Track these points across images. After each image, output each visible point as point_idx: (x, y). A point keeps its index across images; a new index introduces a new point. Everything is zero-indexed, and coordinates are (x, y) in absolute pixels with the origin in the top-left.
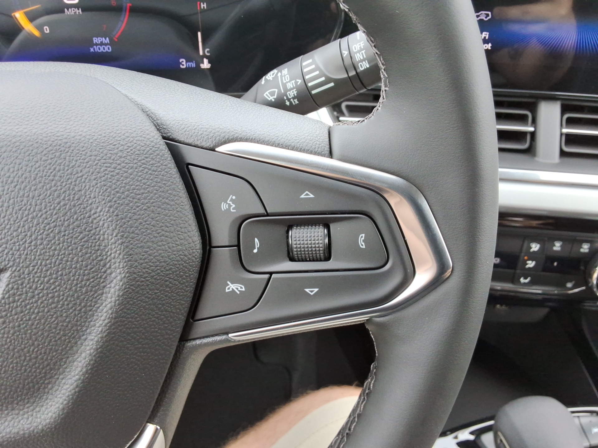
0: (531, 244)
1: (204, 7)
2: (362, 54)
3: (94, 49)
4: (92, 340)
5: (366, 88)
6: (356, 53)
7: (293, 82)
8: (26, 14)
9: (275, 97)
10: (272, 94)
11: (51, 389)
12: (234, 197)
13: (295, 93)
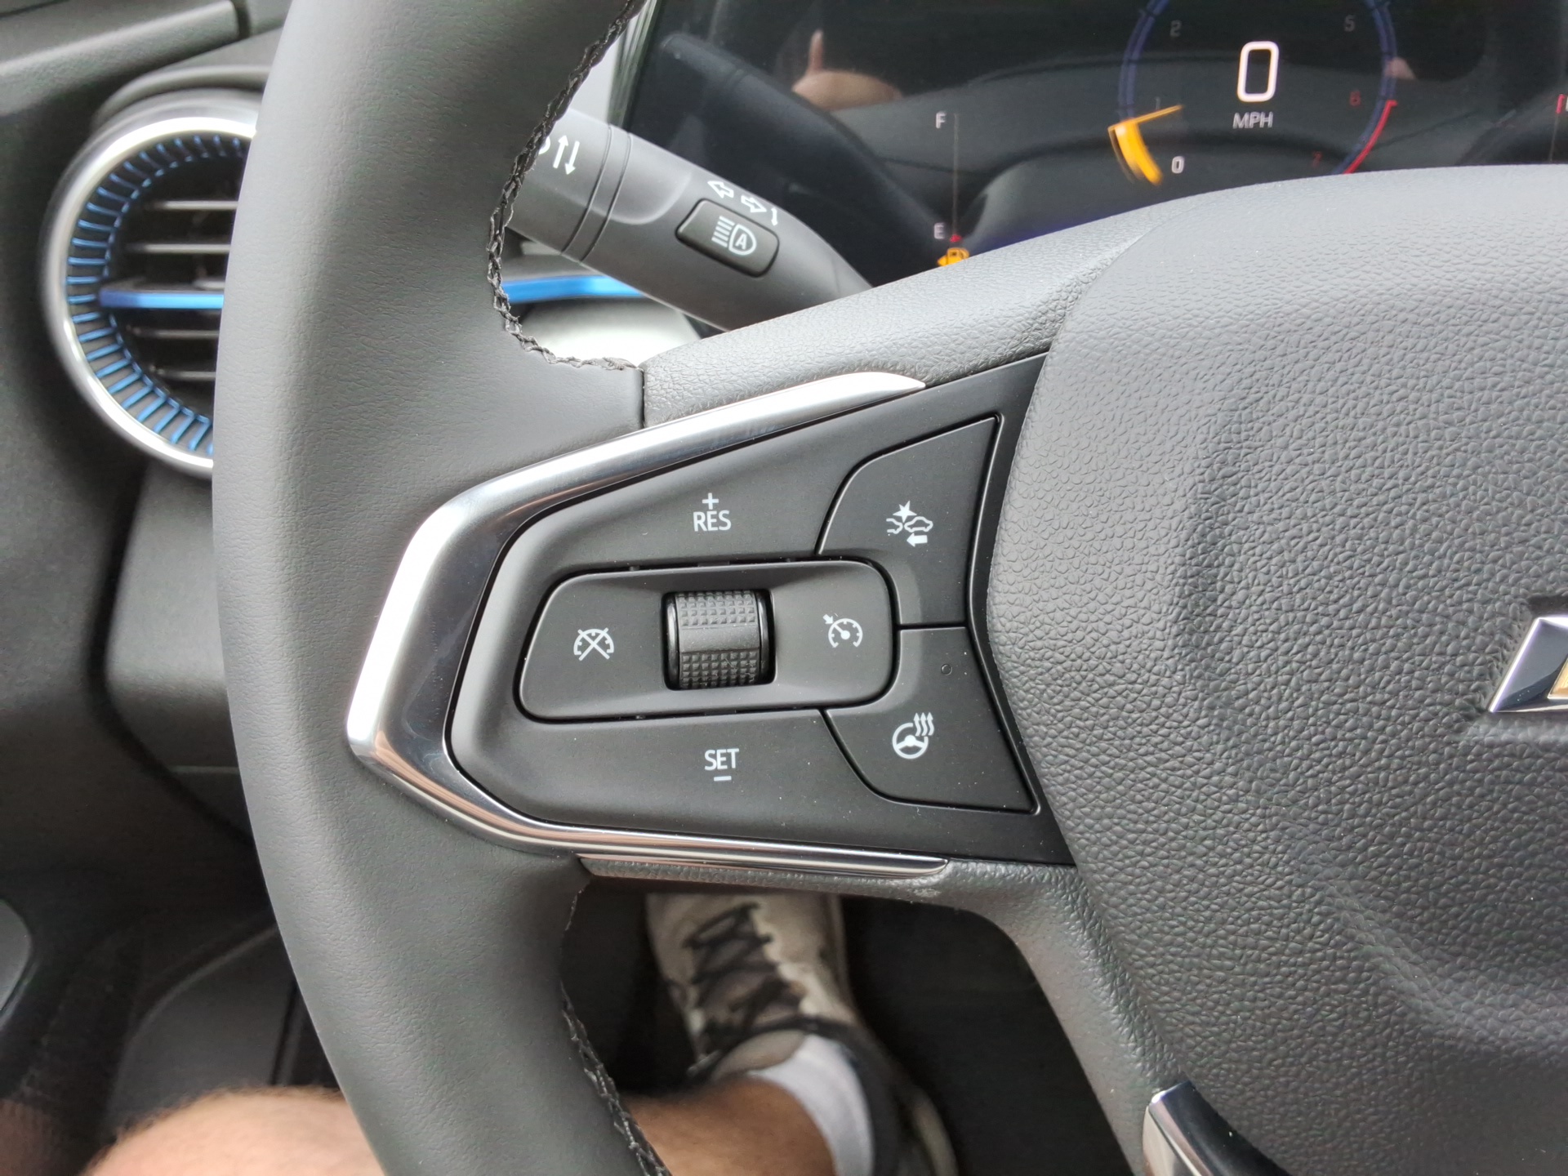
8: (1144, 130)
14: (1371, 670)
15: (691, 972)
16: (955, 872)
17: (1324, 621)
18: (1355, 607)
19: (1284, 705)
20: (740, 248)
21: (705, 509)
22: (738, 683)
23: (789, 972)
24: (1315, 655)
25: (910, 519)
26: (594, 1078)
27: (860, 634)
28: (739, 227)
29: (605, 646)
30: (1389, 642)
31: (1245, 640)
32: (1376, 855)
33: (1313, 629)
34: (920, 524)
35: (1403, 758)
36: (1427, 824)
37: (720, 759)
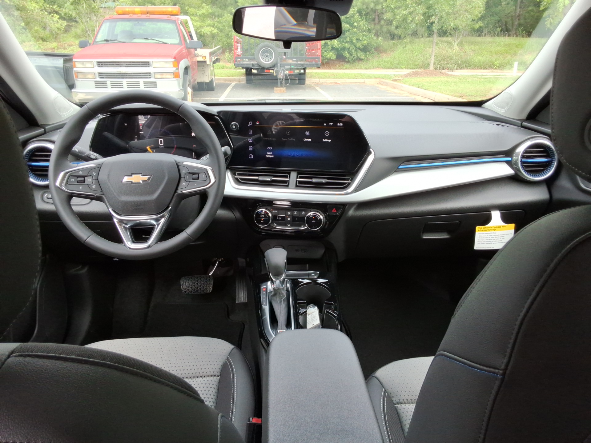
11: (155, 193)
12: (185, 170)
16: (97, 195)
19: (113, 182)
20: (93, 158)
21: (80, 172)
22: (82, 183)
24: (114, 179)
27: (91, 180)
29: (73, 180)
30: (117, 179)
31: (111, 178)
32: (118, 190)
34: (95, 174)
35: (118, 185)
36: (120, 188)
37: (80, 187)
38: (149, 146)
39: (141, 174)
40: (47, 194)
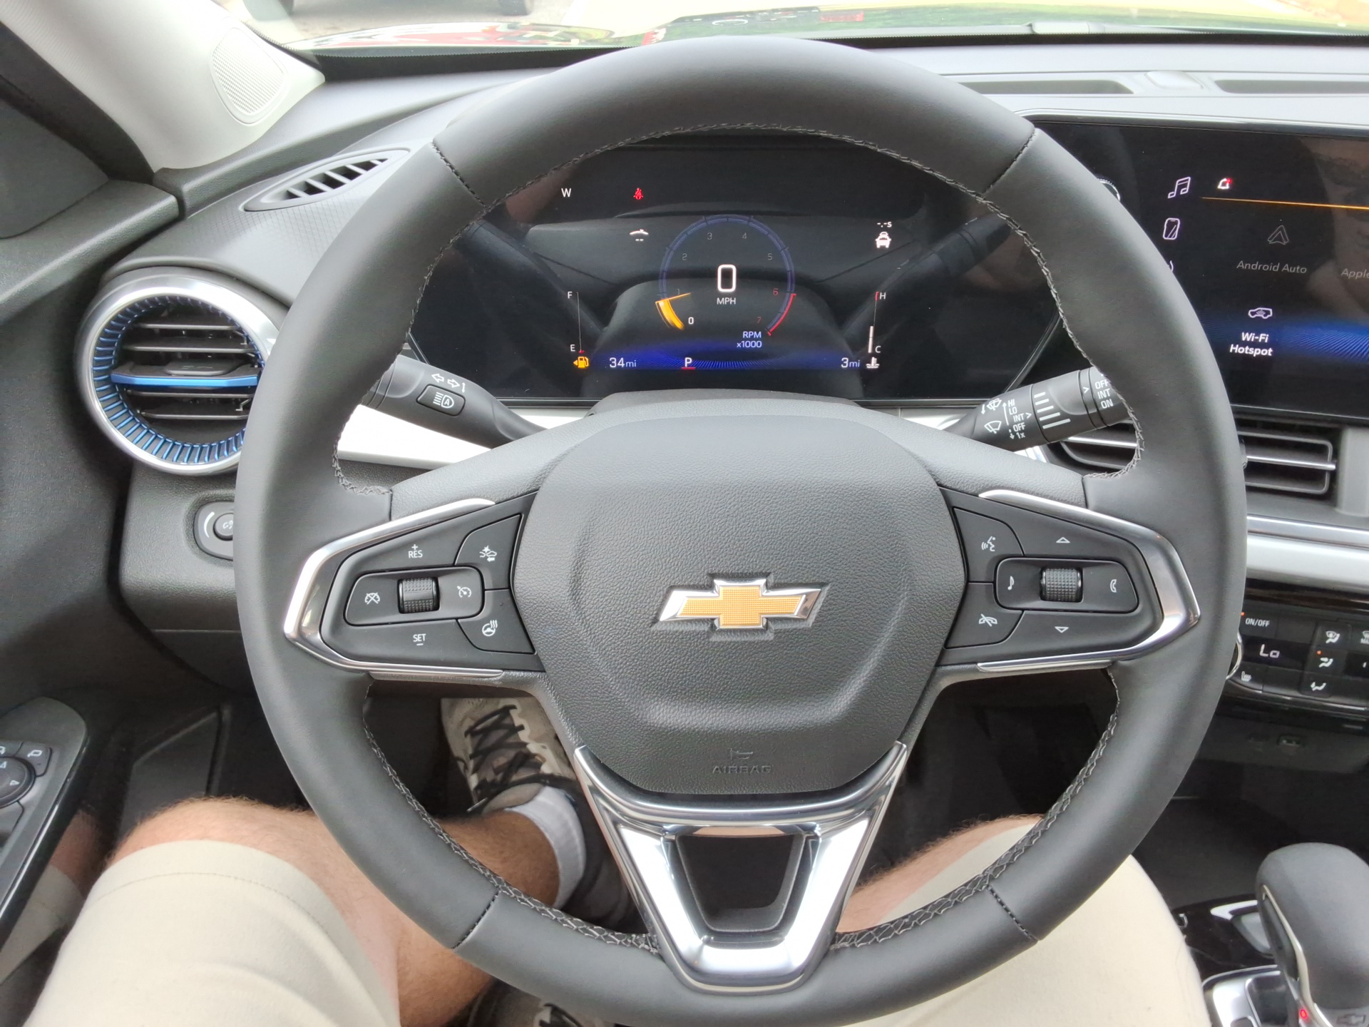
0: (1327, 633)
1: (883, 297)
2: (1106, 392)
3: (742, 345)
4: (880, 648)
5: (1105, 424)
6: (1099, 390)
7: (1022, 415)
8: (673, 304)
9: (998, 429)
10: (995, 426)
11: (842, 686)
12: (994, 539)
13: (1023, 427)
14: (626, 607)
15: (470, 751)
16: (506, 675)
17: (612, 592)
18: (621, 587)
19: (601, 618)
20: (446, 405)
21: (413, 550)
22: (426, 610)
23: (533, 748)
24: (610, 603)
25: (488, 552)
26: (376, 751)
27: (470, 593)
28: (446, 396)
29: (377, 599)
30: (631, 599)
31: (590, 598)
32: (630, 665)
33: (609, 594)
34: (492, 554)
35: (635, 635)
36: (643, 655)
37: (419, 638)
38: (669, 297)
39: (766, 575)
40: (212, 514)
